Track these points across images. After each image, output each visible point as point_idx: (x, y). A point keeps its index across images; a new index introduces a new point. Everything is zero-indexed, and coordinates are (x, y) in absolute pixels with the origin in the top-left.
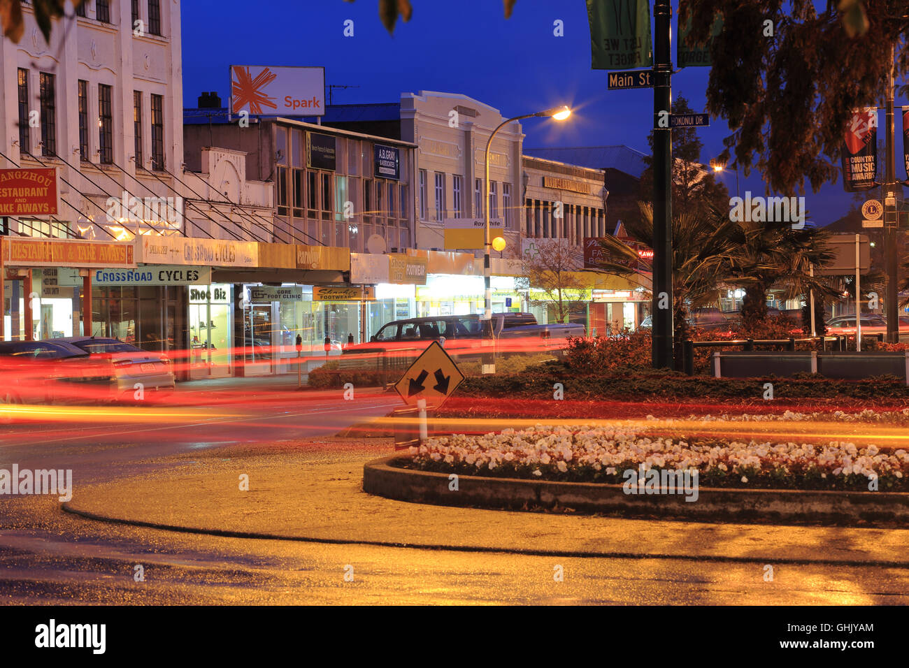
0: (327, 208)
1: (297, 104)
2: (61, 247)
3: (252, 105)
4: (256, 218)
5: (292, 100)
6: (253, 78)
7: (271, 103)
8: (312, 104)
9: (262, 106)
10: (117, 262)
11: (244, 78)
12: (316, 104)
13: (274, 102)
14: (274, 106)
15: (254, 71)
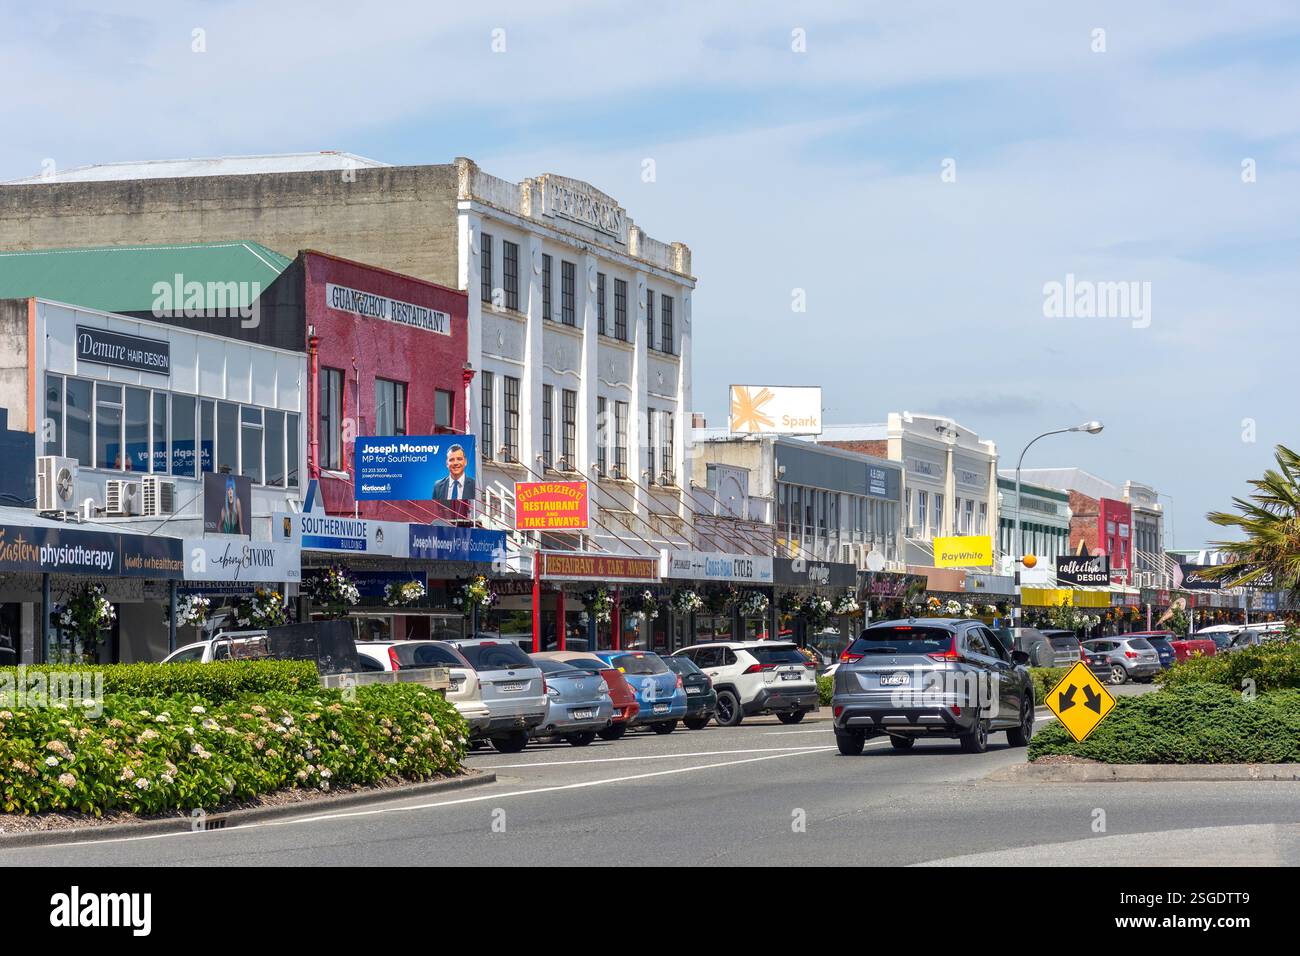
0: (809, 524)
1: (794, 422)
2: (592, 561)
3: (750, 423)
4: (739, 532)
5: (789, 419)
6: (752, 397)
7: (768, 421)
8: (809, 423)
9: (760, 425)
10: (643, 577)
11: (744, 397)
12: (813, 422)
13: (772, 420)
14: (772, 425)
15: (754, 392)
